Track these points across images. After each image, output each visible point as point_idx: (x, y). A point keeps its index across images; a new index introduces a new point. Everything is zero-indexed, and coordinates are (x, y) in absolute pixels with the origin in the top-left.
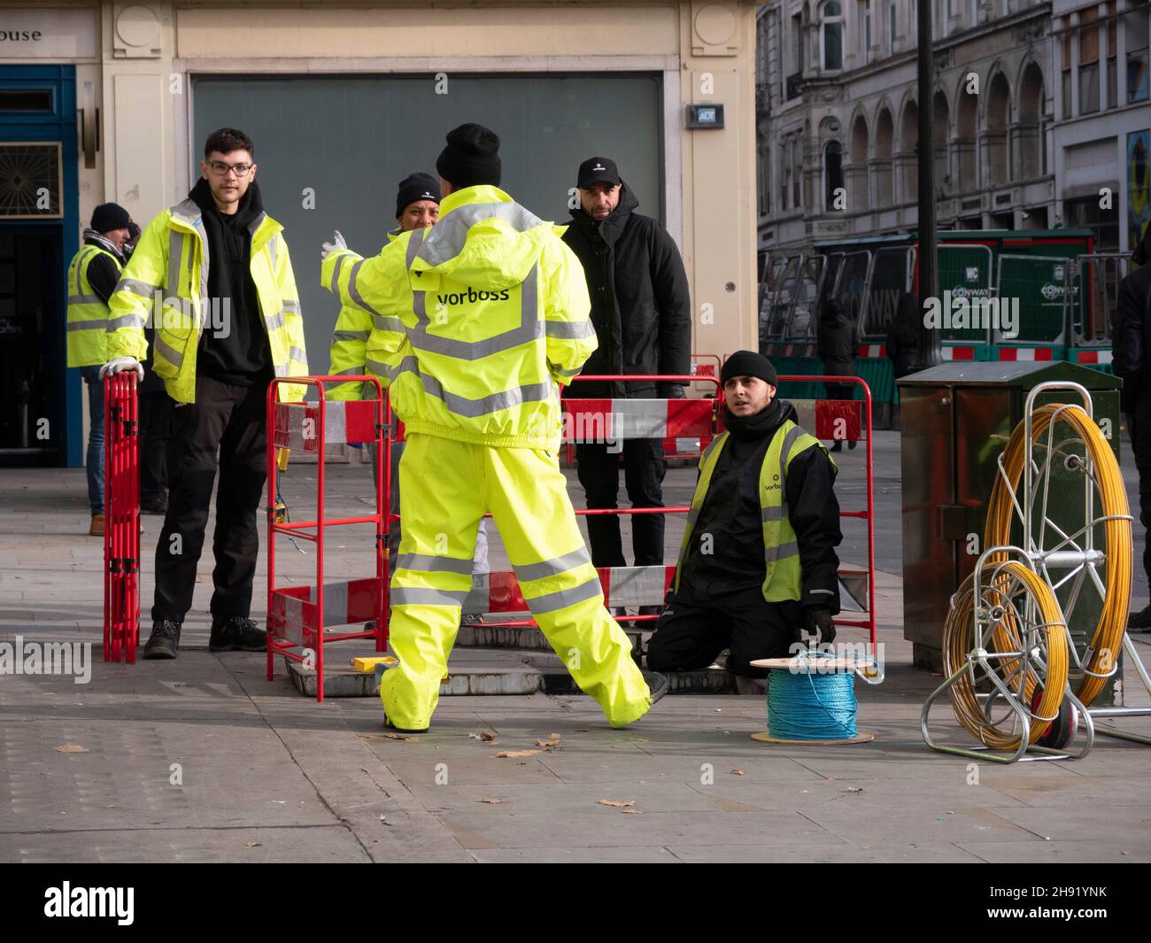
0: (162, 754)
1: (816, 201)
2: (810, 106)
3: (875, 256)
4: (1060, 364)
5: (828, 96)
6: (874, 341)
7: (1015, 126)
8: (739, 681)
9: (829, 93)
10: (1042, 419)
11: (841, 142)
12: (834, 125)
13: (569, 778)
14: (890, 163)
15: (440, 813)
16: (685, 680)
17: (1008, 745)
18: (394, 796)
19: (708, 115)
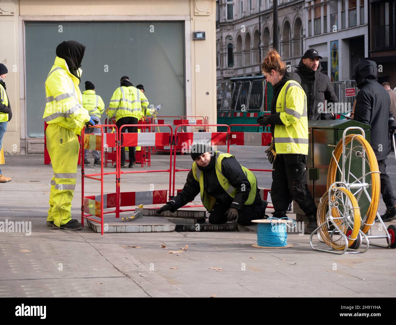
0: (56, 253)
1: (225, 64)
2: (222, 32)
3: (252, 83)
4: (350, 121)
5: (228, 28)
6: (252, 111)
7: (292, 39)
8: (239, 227)
9: (229, 27)
10: (348, 139)
11: (233, 44)
12: (230, 38)
13: (196, 260)
14: (250, 51)
15: (158, 272)
16: (221, 227)
17: (340, 248)
18: (140, 267)
19: (200, 35)
